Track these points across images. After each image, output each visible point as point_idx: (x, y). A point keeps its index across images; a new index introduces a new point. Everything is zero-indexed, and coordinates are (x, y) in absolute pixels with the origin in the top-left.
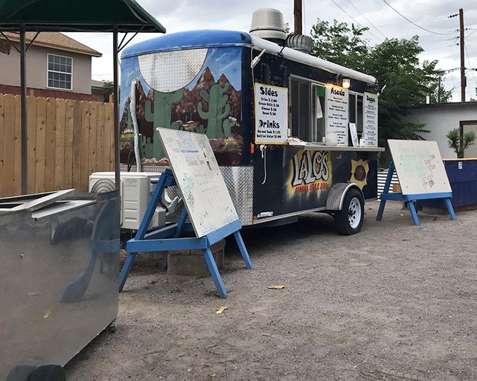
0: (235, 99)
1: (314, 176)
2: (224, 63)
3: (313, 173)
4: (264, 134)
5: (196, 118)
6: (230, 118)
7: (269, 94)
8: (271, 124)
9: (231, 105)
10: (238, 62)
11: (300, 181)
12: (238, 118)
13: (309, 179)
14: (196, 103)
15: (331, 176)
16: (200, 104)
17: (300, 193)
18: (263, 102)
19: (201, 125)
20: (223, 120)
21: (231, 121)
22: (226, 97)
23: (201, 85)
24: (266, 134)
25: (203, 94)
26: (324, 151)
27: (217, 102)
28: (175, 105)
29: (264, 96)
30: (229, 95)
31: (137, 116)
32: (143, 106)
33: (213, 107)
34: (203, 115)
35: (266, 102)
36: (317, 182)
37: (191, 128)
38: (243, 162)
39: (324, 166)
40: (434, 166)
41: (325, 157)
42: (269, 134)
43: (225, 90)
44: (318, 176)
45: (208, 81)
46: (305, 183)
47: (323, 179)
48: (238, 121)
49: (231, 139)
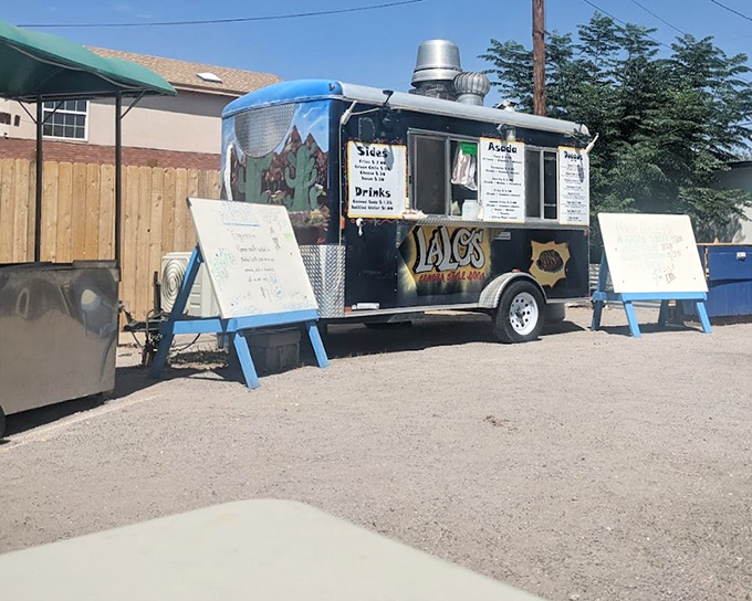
0: (321, 162)
1: (455, 261)
2: (311, 119)
3: (453, 256)
4: (364, 205)
5: (284, 187)
6: (317, 185)
7: (373, 155)
8: (376, 192)
9: (318, 169)
10: (325, 118)
11: (430, 267)
12: (325, 185)
13: (446, 265)
14: (283, 169)
15: (489, 262)
16: (287, 169)
17: (429, 283)
18: (363, 164)
19: (287, 196)
20: (310, 188)
21: (317, 189)
22: (313, 159)
23: (289, 147)
24: (368, 204)
25: (290, 158)
26: (474, 229)
27: (304, 166)
28: (265, 171)
29: (364, 157)
30: (316, 158)
31: (231, 186)
32: (237, 174)
33: (300, 172)
34: (290, 183)
35: (367, 165)
36: (461, 270)
37: (279, 198)
38: (332, 239)
39: (475, 249)
40: (679, 253)
41: (478, 236)
42: (373, 205)
43: (312, 152)
44: (463, 262)
45: (296, 141)
46: (438, 270)
47: (472, 265)
48: (325, 189)
49: (317, 211)
